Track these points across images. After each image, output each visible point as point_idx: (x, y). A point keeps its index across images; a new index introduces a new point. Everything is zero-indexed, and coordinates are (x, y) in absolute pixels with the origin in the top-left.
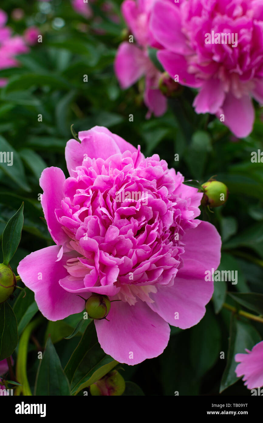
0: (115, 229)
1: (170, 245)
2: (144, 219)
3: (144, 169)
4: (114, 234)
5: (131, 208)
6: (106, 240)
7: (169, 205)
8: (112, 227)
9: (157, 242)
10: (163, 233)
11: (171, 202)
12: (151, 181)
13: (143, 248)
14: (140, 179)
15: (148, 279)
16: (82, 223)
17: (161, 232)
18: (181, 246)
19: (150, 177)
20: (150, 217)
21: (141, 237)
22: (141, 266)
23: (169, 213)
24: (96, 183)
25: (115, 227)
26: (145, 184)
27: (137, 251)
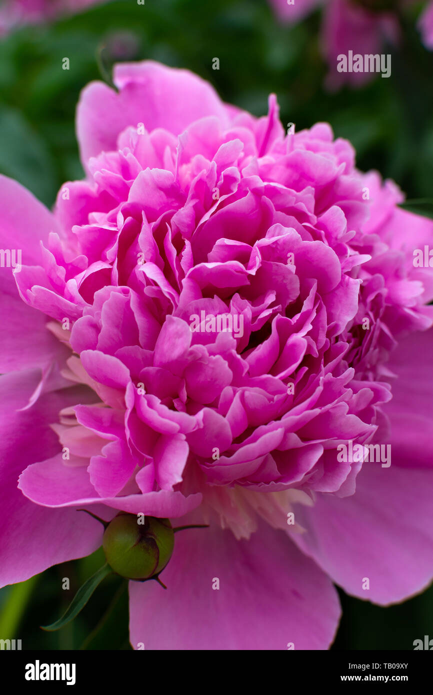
0: (179, 327)
1: (346, 378)
2: (271, 298)
3: (282, 158)
4: (179, 341)
5: (232, 266)
6: (157, 358)
7: (348, 263)
8: (172, 321)
9: (307, 369)
10: (326, 342)
11: (357, 253)
12: (298, 190)
13: (263, 384)
14: (266, 184)
15: (279, 474)
16: (88, 307)
17: (323, 338)
18: (384, 379)
19: (299, 181)
20: (290, 296)
21: (259, 351)
22: (254, 440)
23: (347, 285)
24: (135, 194)
25: (182, 320)
26: (280, 201)
27: (247, 393)
